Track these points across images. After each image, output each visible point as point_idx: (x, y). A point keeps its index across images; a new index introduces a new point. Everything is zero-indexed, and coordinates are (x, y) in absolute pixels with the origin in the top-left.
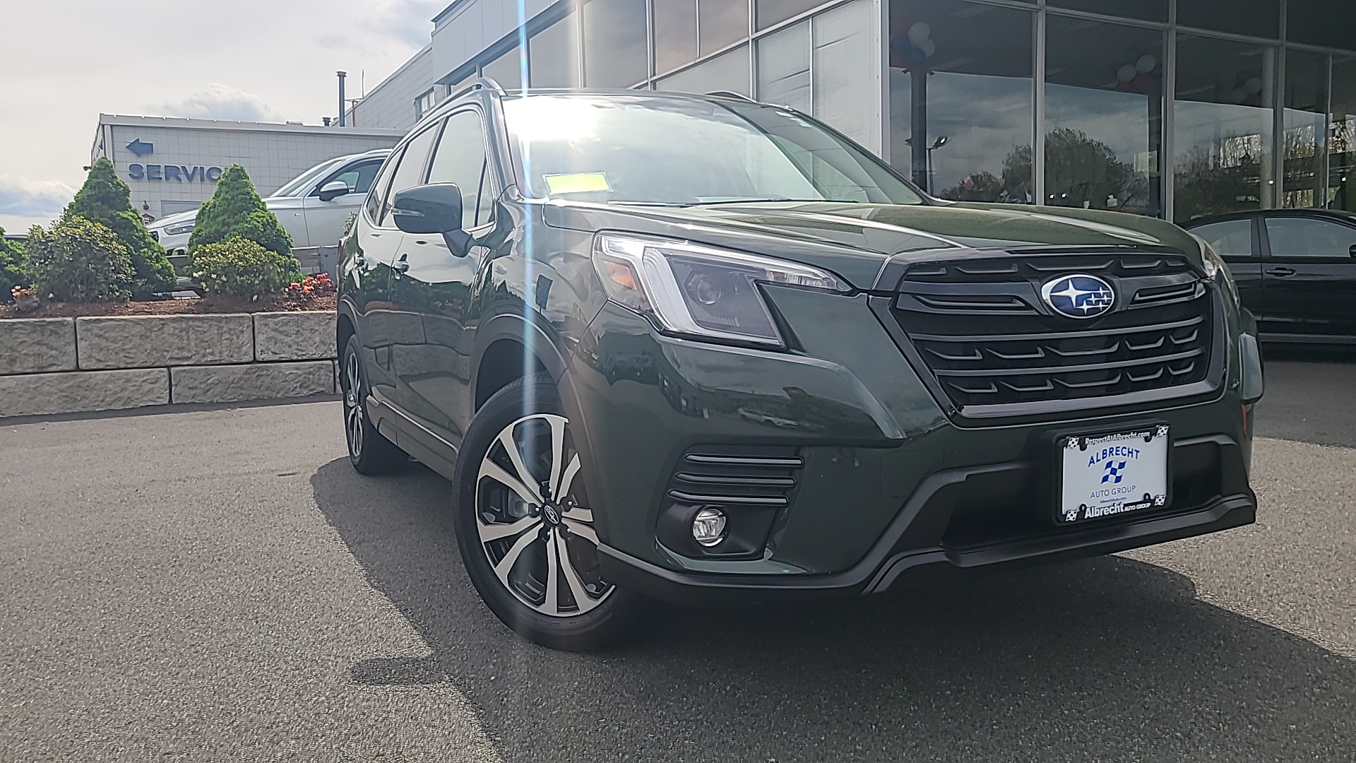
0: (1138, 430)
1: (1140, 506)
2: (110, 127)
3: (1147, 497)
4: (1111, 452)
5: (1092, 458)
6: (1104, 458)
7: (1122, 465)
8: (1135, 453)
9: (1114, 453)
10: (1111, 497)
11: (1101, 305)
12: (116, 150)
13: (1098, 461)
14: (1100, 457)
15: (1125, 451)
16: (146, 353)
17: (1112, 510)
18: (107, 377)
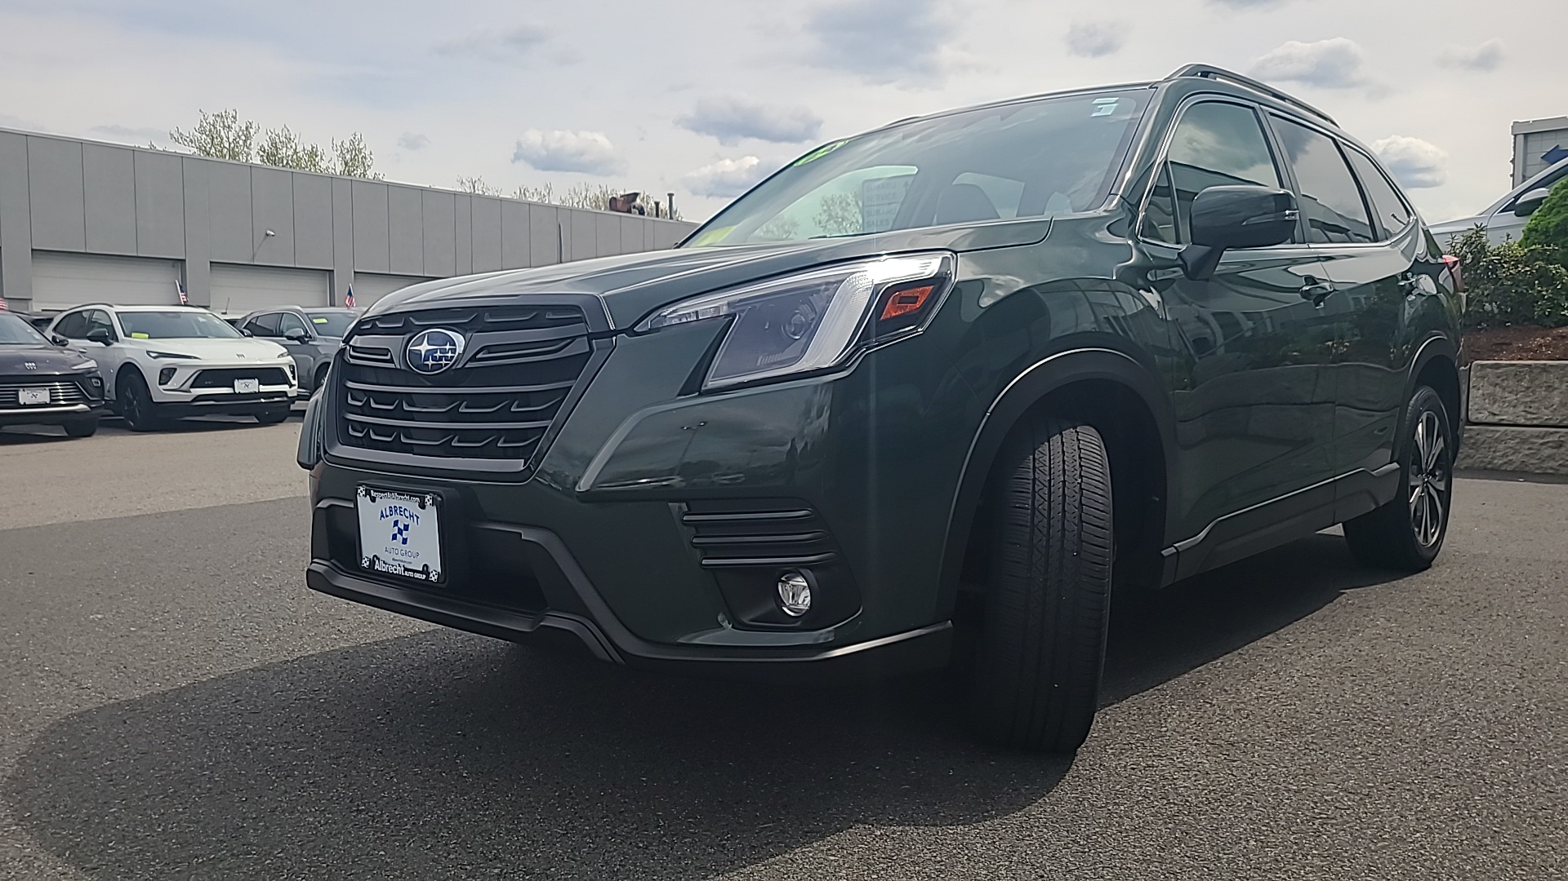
0: (412, 494)
1: (417, 576)
2: (1526, 135)
3: (425, 570)
4: (396, 511)
5: (382, 512)
6: (391, 515)
7: (406, 527)
8: (415, 518)
9: (398, 511)
10: (399, 557)
11: (444, 362)
12: (1528, 163)
13: (387, 516)
14: (388, 513)
15: (407, 514)
16: (1551, 409)
17: (396, 570)
18: (1498, 434)
